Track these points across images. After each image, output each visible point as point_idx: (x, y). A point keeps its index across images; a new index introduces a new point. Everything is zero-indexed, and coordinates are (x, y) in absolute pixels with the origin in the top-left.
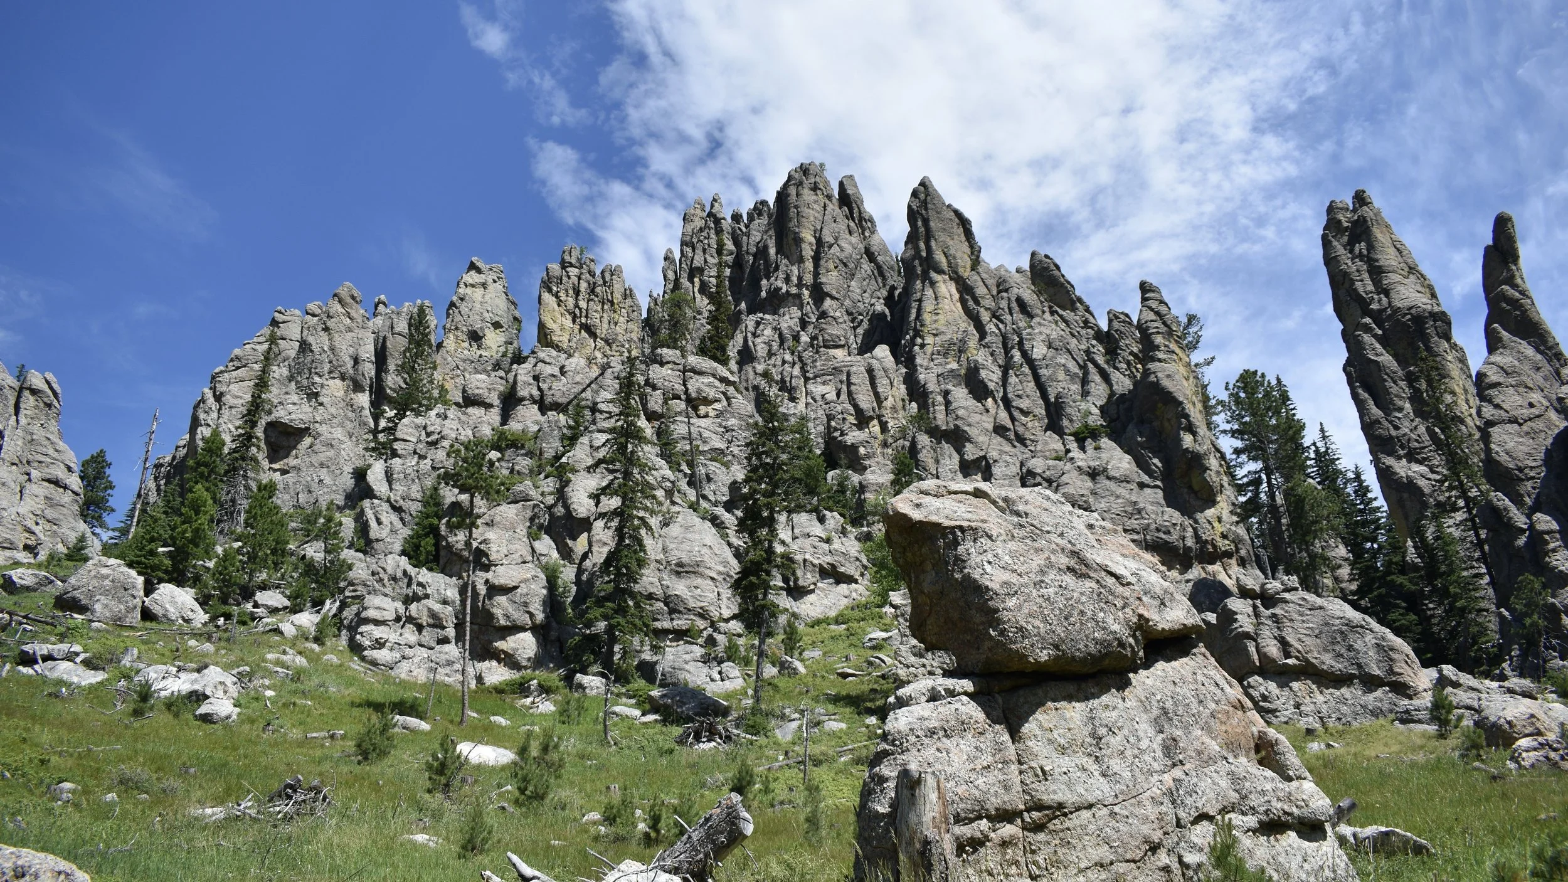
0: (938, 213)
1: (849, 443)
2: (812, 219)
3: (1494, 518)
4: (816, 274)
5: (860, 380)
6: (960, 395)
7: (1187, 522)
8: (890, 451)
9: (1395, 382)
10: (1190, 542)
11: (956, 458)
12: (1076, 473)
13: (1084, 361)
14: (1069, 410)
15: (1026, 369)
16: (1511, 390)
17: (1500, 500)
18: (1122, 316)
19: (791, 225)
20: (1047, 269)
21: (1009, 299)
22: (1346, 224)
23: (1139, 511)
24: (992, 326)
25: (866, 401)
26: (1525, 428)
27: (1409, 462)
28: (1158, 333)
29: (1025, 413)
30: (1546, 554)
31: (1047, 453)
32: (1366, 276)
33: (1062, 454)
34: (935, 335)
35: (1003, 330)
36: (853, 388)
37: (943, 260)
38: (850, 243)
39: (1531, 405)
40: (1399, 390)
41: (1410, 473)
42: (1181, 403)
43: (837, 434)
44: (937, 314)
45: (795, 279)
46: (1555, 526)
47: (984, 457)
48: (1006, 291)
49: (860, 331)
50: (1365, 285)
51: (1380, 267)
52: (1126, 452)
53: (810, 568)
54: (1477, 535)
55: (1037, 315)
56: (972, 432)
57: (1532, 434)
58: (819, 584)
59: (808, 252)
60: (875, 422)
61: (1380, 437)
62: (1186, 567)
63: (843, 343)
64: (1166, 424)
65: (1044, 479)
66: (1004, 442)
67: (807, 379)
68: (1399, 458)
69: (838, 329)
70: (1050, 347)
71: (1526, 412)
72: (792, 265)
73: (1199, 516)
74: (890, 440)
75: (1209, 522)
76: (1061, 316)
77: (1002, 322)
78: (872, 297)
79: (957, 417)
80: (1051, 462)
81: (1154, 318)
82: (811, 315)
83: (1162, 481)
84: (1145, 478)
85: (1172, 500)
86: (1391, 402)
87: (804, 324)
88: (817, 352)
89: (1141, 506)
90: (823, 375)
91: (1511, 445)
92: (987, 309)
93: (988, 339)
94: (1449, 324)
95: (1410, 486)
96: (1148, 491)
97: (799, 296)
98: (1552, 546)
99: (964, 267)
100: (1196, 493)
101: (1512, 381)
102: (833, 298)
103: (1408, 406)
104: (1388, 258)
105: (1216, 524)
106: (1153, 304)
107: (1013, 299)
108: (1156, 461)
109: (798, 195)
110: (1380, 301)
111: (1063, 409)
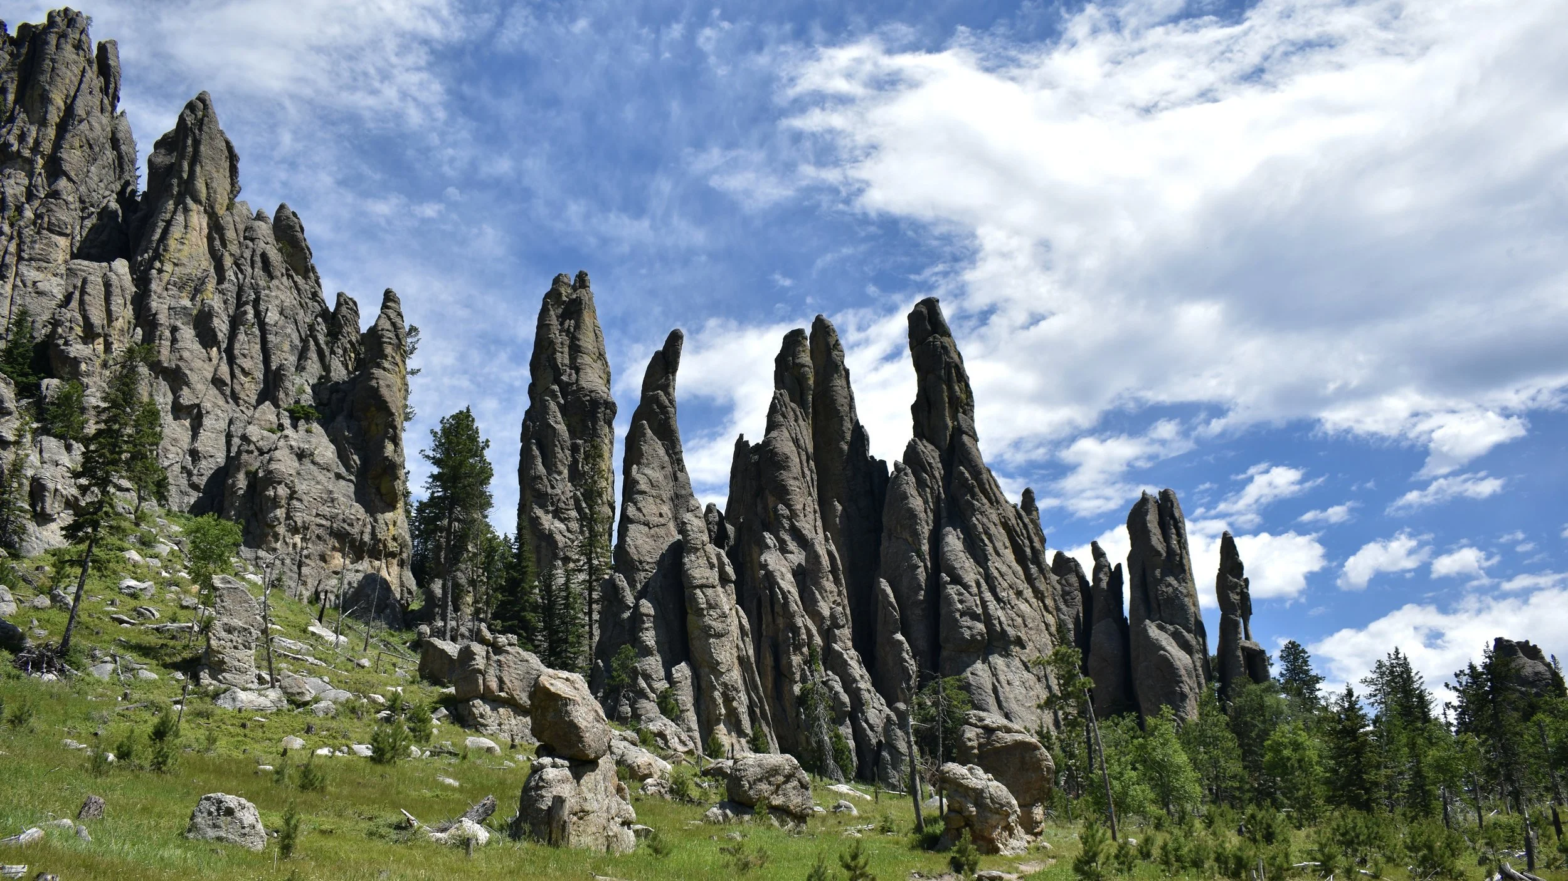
0: (211, 138)
1: (72, 355)
2: (67, 81)
3: (612, 593)
4: (57, 145)
5: (96, 290)
6: (187, 334)
7: (369, 519)
8: (107, 373)
9: (562, 449)
10: (367, 538)
11: (170, 398)
12: (287, 451)
13: (307, 336)
14: (288, 384)
15: (256, 330)
16: (651, 500)
17: (621, 580)
18: (351, 303)
19: (42, 78)
20: (292, 228)
21: (254, 251)
22: (565, 298)
23: (333, 501)
24: (232, 274)
25: (97, 317)
26: (652, 531)
27: (554, 517)
28: (390, 343)
29: (246, 373)
30: (641, 630)
31: (263, 423)
32: (566, 350)
33: (275, 426)
34: (175, 265)
35: (241, 281)
36: (86, 297)
37: (204, 191)
38: (101, 123)
39: (661, 515)
40: (563, 457)
41: (552, 527)
42: (392, 414)
43: (61, 342)
44: (183, 244)
45: (31, 141)
46: (652, 612)
47: (198, 406)
48: (252, 240)
49: (88, 223)
50: (563, 358)
51: (579, 346)
52: (332, 441)
53: (59, 498)
54: (590, 595)
55: (277, 277)
56: (193, 378)
57: (655, 537)
58: (62, 515)
59: (54, 117)
60: (101, 340)
61: (538, 490)
62: (358, 558)
63: (68, 232)
64: (373, 427)
65: (257, 448)
66: (219, 396)
67: (20, 259)
68: (547, 512)
69: (67, 216)
70: (281, 313)
71: (656, 520)
72: (31, 123)
73: (379, 516)
74: (111, 362)
75: (386, 524)
76: (295, 283)
77: (242, 271)
78: (106, 189)
79: (181, 358)
80: (265, 433)
81: (390, 328)
82: (41, 189)
83: (356, 477)
84: (342, 470)
85: (361, 496)
86: (555, 465)
87: (30, 196)
88: (38, 233)
89: (336, 496)
90: (39, 260)
91: (639, 542)
92: (231, 255)
93: (226, 285)
94: (614, 413)
95: (549, 538)
96: (342, 483)
97: (31, 162)
98: (647, 625)
99: (222, 204)
100: (381, 495)
101: (654, 493)
102: (70, 179)
103: (566, 471)
104: (587, 341)
105: (391, 527)
106: (393, 315)
107: (258, 253)
108: (355, 457)
109: (58, 47)
110: (570, 375)
111: (282, 380)
